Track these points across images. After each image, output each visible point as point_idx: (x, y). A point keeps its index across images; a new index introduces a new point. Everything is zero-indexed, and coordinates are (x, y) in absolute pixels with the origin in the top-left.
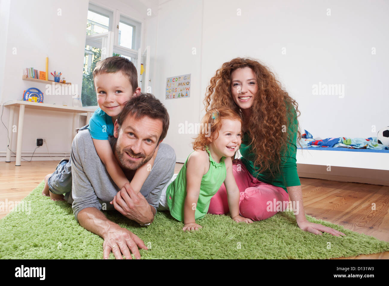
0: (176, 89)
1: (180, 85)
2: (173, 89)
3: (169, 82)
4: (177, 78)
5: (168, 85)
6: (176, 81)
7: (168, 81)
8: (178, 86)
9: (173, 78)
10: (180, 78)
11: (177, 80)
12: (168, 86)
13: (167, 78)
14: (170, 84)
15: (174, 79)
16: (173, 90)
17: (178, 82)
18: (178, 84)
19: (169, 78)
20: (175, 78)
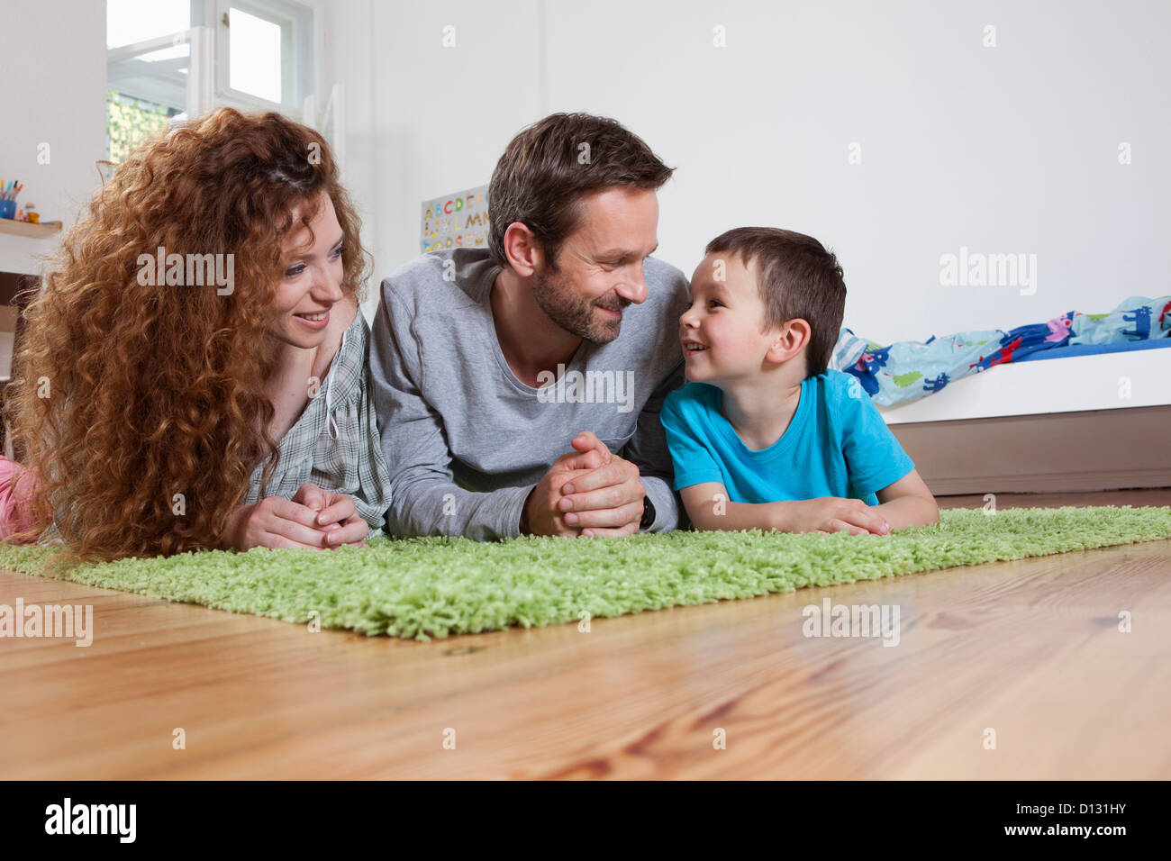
0: (460, 237)
1: (473, 223)
2: (449, 239)
3: (431, 217)
4: (459, 200)
5: (427, 228)
6: (458, 209)
7: (429, 210)
8: (466, 227)
9: (445, 203)
10: (472, 197)
11: (459, 205)
12: (429, 231)
13: (424, 204)
14: (437, 223)
15: (450, 202)
16: (449, 243)
17: (465, 213)
18: (466, 218)
19: (431, 203)
20: (454, 201)
